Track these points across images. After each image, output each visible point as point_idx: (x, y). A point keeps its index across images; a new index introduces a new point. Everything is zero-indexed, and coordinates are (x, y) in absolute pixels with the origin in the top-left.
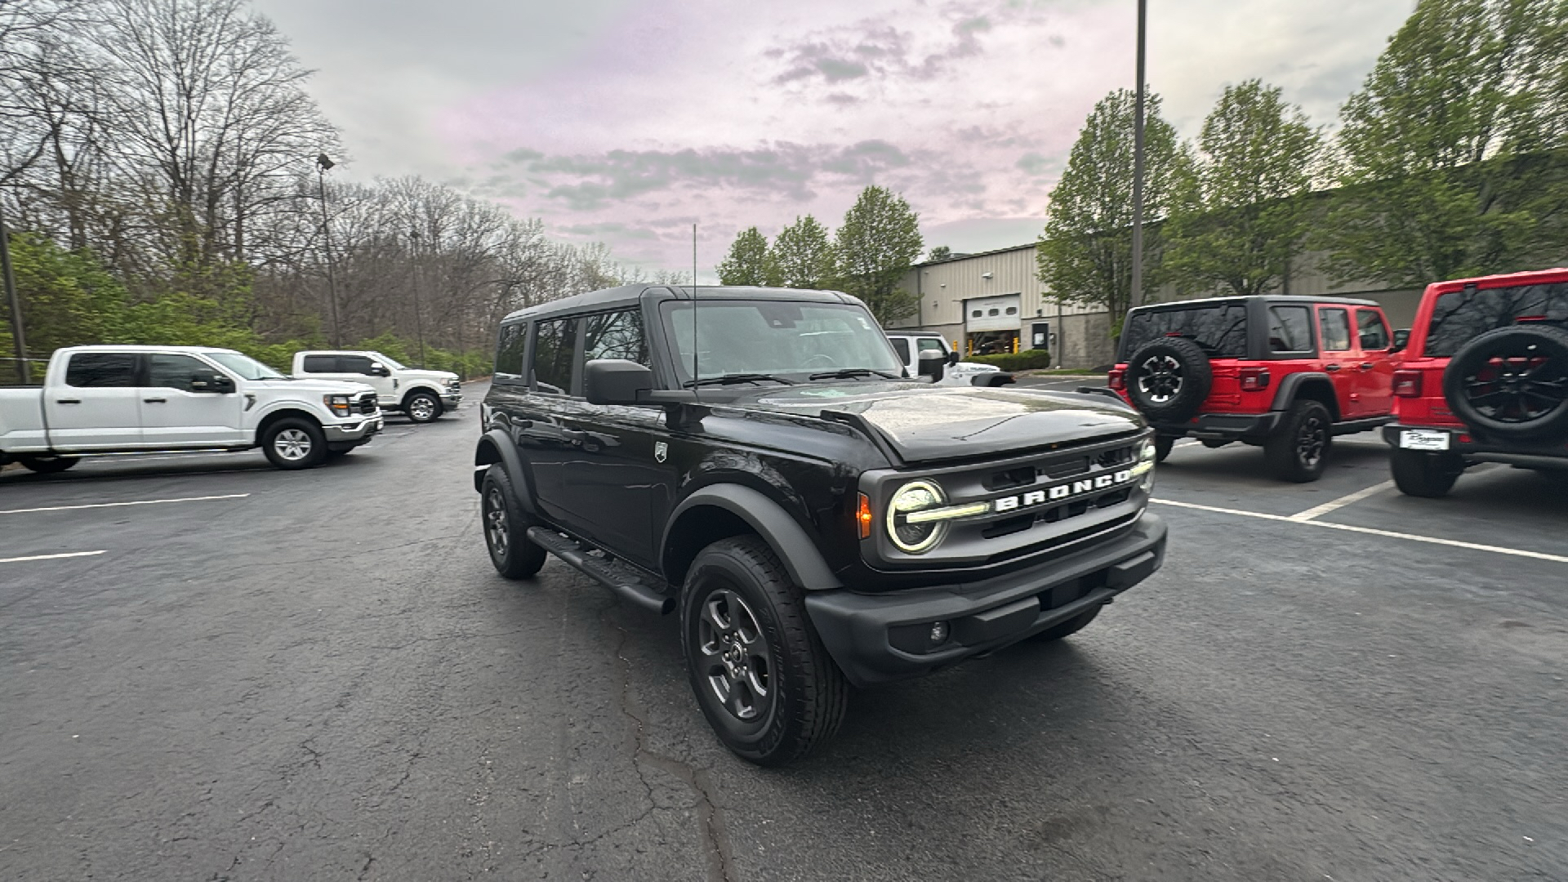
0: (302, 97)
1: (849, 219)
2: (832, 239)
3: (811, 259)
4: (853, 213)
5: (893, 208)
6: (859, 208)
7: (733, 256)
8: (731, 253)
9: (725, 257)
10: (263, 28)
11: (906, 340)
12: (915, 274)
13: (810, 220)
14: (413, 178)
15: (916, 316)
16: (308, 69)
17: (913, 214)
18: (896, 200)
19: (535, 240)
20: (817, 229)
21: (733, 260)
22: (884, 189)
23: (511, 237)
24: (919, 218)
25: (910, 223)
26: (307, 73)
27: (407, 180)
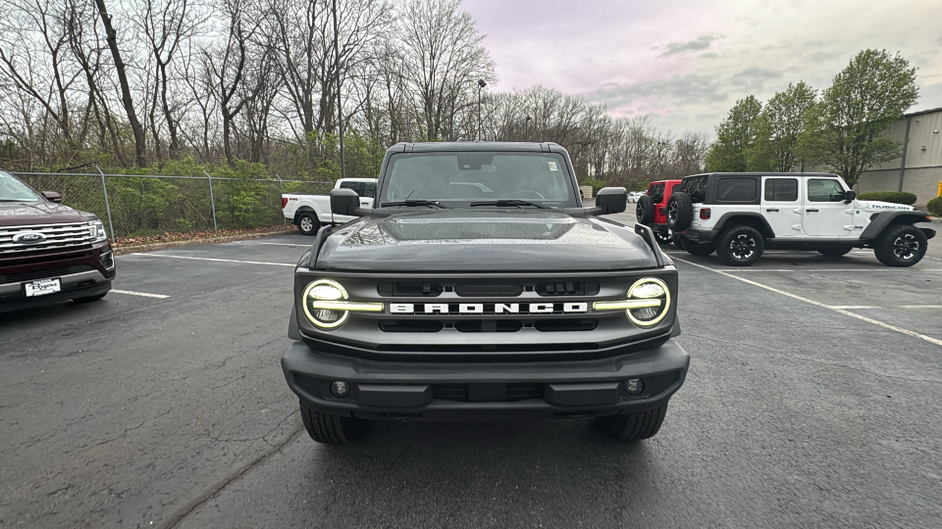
0: (482, 51)
1: (837, 81)
2: (819, 98)
3: (799, 116)
4: (842, 75)
5: (888, 66)
6: (850, 69)
7: (730, 118)
8: (729, 116)
10: (466, 18)
11: (796, 180)
12: (905, 122)
13: (801, 85)
14: (538, 86)
15: (899, 160)
16: (483, 35)
17: (911, 69)
18: (892, 59)
19: (601, 117)
20: (807, 92)
22: (880, 50)
23: (589, 116)
24: (917, 73)
25: (907, 78)
26: (483, 37)
27: (535, 88)
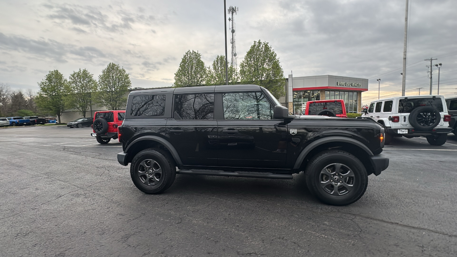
5: (120, 71)
9: (43, 80)
21: (47, 81)
